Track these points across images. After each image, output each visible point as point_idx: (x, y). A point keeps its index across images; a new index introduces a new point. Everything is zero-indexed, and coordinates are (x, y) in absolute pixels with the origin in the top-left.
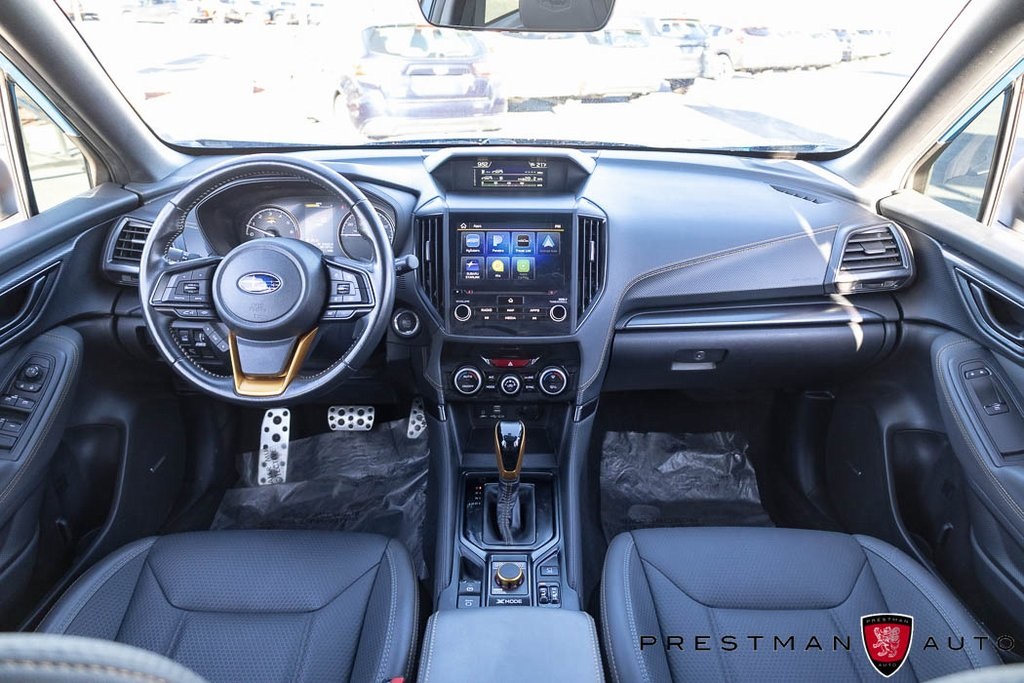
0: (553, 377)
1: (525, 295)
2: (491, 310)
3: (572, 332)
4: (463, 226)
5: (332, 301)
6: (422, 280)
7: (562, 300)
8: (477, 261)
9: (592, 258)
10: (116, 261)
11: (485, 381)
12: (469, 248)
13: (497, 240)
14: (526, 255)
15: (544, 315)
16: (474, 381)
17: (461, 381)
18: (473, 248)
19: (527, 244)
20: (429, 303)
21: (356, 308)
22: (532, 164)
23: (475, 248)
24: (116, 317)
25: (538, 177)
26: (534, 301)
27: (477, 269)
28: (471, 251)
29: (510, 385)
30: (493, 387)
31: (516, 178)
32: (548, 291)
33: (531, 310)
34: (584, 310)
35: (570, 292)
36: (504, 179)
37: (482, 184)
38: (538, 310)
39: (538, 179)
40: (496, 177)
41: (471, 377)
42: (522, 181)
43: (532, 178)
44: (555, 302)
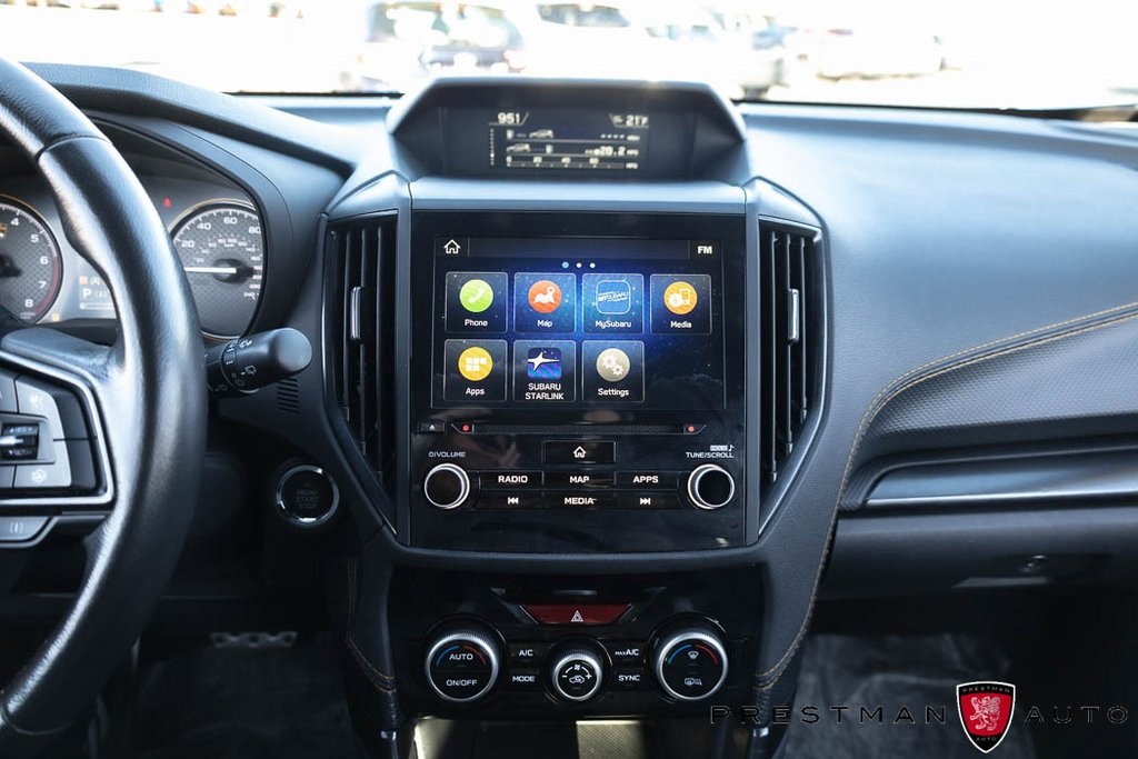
0: (694, 655)
2: (523, 479)
3: (751, 539)
4: (452, 248)
6: (340, 391)
7: (720, 450)
9: (795, 335)
11: (509, 666)
15: (672, 491)
16: (479, 668)
20: (360, 452)
22: (617, 119)
25: (629, 146)
26: (647, 452)
29: (578, 679)
30: (531, 679)
31: (582, 148)
32: (680, 427)
33: (636, 479)
34: (775, 475)
35: (740, 428)
36: (555, 151)
37: (509, 159)
38: (655, 479)
39: (630, 152)
40: (538, 147)
41: (470, 657)
42: (595, 157)
43: (616, 150)
44: (700, 455)
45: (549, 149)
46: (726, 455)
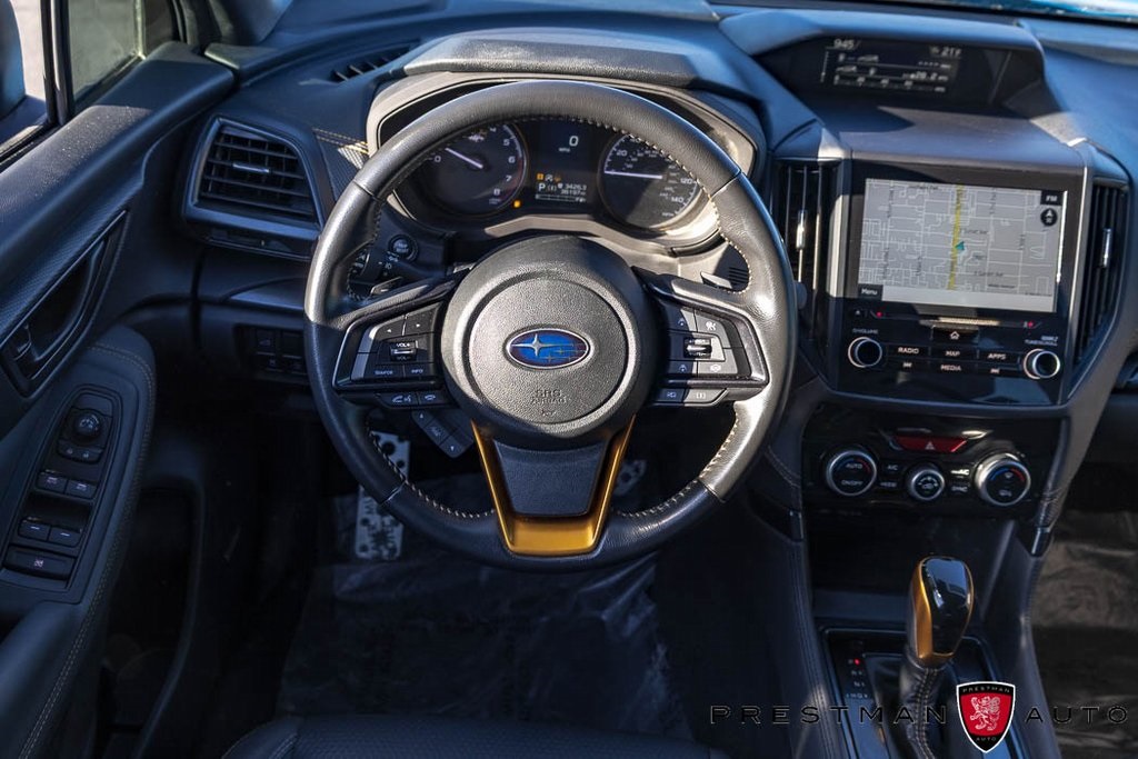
0: (1008, 476)
1: (982, 327)
2: (915, 351)
5: (671, 371)
7: (1048, 340)
9: (1105, 262)
10: (204, 201)
11: (883, 475)
16: (865, 474)
17: (840, 472)
21: (723, 387)
22: (934, 51)
24: (196, 303)
25: (941, 73)
29: (929, 486)
30: (894, 485)
31: (900, 72)
33: (991, 356)
36: (877, 73)
37: (837, 78)
38: (1003, 357)
39: (941, 78)
40: (863, 69)
41: (860, 466)
42: (909, 80)
43: (929, 75)
44: (1035, 342)
45: (872, 72)
46: (1053, 343)
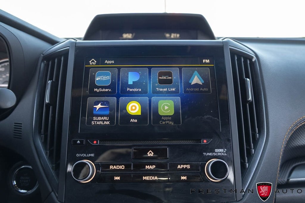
1: (168, 146)
2: (122, 167)
3: (239, 197)
4: (93, 62)
7: (220, 151)
8: (107, 103)
12: (98, 87)
13: (132, 78)
14: (169, 94)
15: (197, 172)
18: (102, 87)
19: (169, 82)
23: (106, 87)
27: (107, 112)
28: (100, 90)
32: (199, 141)
33: (179, 167)
34: (247, 164)
35: (229, 140)
38: (188, 167)
44: (210, 154)
46: (223, 154)
